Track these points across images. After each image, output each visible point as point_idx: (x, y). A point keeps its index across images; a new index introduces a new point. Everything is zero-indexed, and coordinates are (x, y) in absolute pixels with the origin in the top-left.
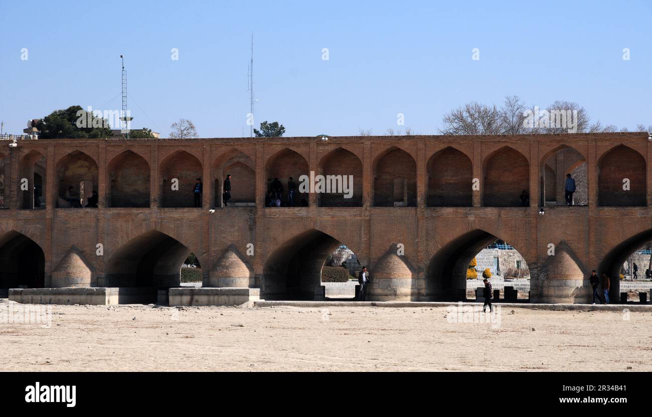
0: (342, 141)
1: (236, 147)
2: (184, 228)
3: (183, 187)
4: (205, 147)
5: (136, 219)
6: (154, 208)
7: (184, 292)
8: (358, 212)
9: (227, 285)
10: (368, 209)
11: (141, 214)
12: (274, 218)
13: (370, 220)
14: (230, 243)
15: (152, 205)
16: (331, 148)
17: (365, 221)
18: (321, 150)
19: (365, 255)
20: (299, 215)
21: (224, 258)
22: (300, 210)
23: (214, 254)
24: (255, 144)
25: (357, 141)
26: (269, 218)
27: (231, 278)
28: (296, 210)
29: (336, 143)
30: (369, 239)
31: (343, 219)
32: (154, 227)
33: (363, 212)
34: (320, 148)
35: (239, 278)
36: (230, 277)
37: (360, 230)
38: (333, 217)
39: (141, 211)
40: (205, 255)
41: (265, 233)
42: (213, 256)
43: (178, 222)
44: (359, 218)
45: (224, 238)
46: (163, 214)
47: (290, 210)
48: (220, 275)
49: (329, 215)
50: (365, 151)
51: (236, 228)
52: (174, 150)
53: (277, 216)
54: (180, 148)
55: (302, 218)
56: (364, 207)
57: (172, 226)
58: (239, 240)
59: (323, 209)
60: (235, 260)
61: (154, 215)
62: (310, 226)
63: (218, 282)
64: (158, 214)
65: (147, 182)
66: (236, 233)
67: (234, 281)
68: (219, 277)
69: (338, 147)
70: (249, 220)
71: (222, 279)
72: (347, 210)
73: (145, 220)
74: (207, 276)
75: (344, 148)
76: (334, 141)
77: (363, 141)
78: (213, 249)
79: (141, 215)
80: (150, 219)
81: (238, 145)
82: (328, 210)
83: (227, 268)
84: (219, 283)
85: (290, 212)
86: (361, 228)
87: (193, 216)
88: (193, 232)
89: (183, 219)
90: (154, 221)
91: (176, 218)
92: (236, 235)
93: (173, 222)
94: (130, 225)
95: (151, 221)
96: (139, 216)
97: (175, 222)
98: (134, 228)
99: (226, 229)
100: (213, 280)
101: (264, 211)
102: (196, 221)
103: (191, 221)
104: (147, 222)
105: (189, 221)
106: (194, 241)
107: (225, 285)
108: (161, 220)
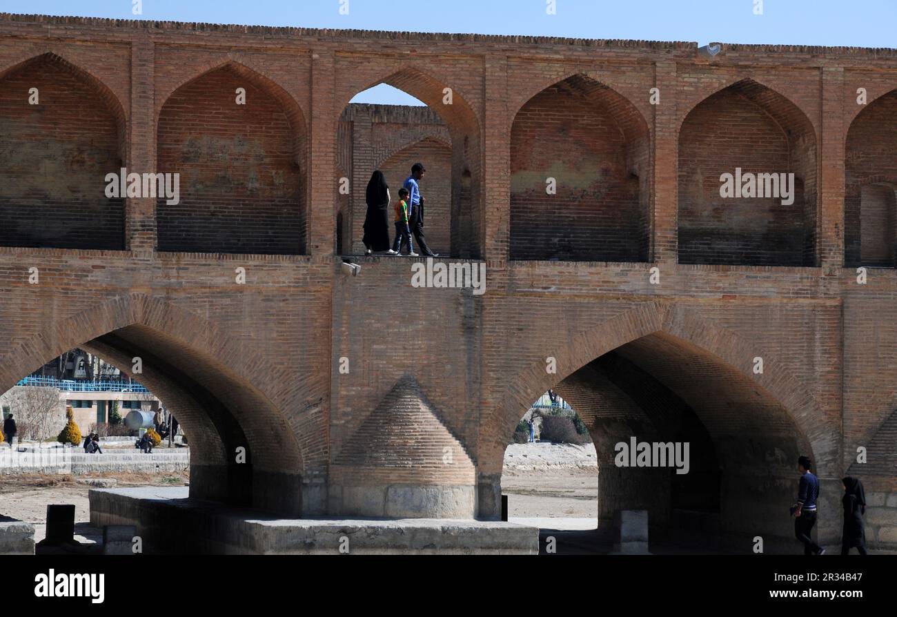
0: (757, 59)
1: (418, 63)
2: (248, 320)
3: (199, 186)
4: (315, 56)
5: (79, 289)
6: (143, 250)
7: (319, 538)
8: (807, 283)
9: (419, 512)
10: (837, 273)
11: (97, 273)
12: (540, 295)
13: (842, 308)
14: (399, 374)
15: (136, 241)
16: (721, 80)
17: (825, 309)
18: (690, 84)
19: (824, 417)
20: (622, 287)
21: (391, 420)
22: (624, 273)
23: (349, 409)
24: (482, 57)
25: (804, 60)
26: (526, 294)
27: (432, 490)
28: (613, 271)
29: (737, 66)
30: (841, 369)
31: (757, 302)
32: (140, 315)
33: (821, 282)
34: (689, 78)
35: (452, 487)
36: (427, 484)
37: (811, 340)
38: (728, 295)
39: (98, 262)
40: (317, 410)
41: (514, 341)
42: (345, 414)
43: (227, 301)
44: (807, 301)
45: (380, 355)
46: (174, 272)
47: (593, 270)
48: (393, 477)
49: (717, 290)
50: (826, 95)
51: (421, 325)
52: (209, 62)
53: (553, 289)
54: (230, 56)
55: (629, 297)
56: (826, 267)
57: (204, 313)
58: (429, 365)
59: (699, 271)
60: (430, 428)
61: (144, 276)
62: (653, 323)
63: (386, 500)
64: (160, 273)
65: (75, 167)
66: (421, 343)
67: (440, 499)
68: (391, 486)
69: (739, 79)
70: (462, 300)
71: (401, 491)
72: (774, 276)
73: (110, 292)
74: (322, 481)
75: (758, 80)
76: (730, 59)
77: (820, 62)
78: (344, 393)
79: (98, 275)
80: (125, 290)
81: (423, 57)
82: (714, 276)
83: (414, 454)
84: (391, 505)
85: (596, 278)
86: (813, 332)
87: (278, 282)
88: (275, 335)
89: (241, 292)
90: (140, 296)
91: (218, 287)
92: (420, 348)
93: (209, 301)
94: (55, 307)
95: (131, 294)
96: (89, 279)
97: (214, 300)
98: (71, 318)
99: (388, 326)
100: (363, 494)
101: (512, 271)
102: (288, 297)
103: (268, 300)
104: (117, 298)
105: (263, 300)
106: (278, 363)
107: (410, 513)
108: (168, 293)
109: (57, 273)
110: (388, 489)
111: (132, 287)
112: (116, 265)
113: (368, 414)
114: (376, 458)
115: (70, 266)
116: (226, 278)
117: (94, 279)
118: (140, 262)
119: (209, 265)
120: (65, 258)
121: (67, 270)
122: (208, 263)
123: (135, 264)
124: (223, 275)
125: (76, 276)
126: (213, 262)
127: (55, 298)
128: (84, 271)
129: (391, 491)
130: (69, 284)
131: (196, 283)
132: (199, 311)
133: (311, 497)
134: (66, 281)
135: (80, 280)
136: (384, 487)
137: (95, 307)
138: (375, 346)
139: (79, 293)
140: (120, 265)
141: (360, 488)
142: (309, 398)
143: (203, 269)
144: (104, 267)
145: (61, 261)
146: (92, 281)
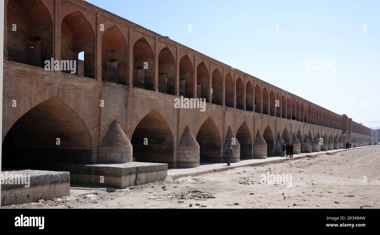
2: (82, 99)
5: (40, 82)
7: (133, 170)
11: (46, 77)
12: (137, 98)
14: (113, 118)
20: (151, 97)
22: (151, 93)
23: (103, 129)
25: (175, 45)
26: (135, 97)
30: (178, 121)
32: (56, 94)
37: (174, 113)
39: (47, 73)
40: (96, 129)
41: (133, 110)
43: (78, 92)
45: (110, 112)
46: (66, 80)
47: (147, 92)
48: (124, 150)
49: (164, 100)
50: (177, 54)
51: (118, 104)
54: (79, 9)
55: (151, 100)
58: (119, 116)
61: (59, 80)
62: (154, 107)
64: (63, 79)
66: (118, 109)
69: (166, 46)
70: (125, 97)
71: (125, 154)
73: (49, 84)
74: (96, 151)
75: (168, 48)
77: (177, 46)
78: (103, 124)
80: (53, 84)
85: (147, 94)
87: (90, 87)
88: (88, 104)
89: (81, 89)
90: (57, 87)
91: (76, 87)
92: (117, 111)
93: (74, 91)
94: (34, 88)
95: (54, 86)
96: (44, 79)
97: (75, 91)
98: (38, 93)
99: (112, 104)
100: (114, 155)
101: (134, 90)
102: (91, 92)
103: (87, 92)
104: (51, 87)
105: (86, 92)
106: (88, 113)
107: (127, 161)
108: (64, 87)
109: (36, 75)
110: (122, 154)
111: (55, 84)
112: (52, 75)
113: (107, 130)
114: (118, 144)
115: (39, 73)
116: (78, 84)
117: (46, 79)
118: (58, 75)
119: (75, 79)
120: (38, 70)
121: (38, 75)
122: (75, 78)
123: (56, 75)
124: (78, 83)
125: (41, 77)
126: (76, 78)
127: (34, 85)
128: (43, 76)
129: (123, 154)
130: (38, 80)
131: (71, 84)
132: (71, 94)
133: (94, 157)
134: (38, 79)
135: (42, 79)
136: (121, 153)
137: (45, 90)
138: (109, 110)
139: (41, 84)
140: (53, 75)
141: (113, 154)
142: (94, 125)
143: (73, 80)
144: (48, 75)
145: (37, 71)
146: (45, 80)
